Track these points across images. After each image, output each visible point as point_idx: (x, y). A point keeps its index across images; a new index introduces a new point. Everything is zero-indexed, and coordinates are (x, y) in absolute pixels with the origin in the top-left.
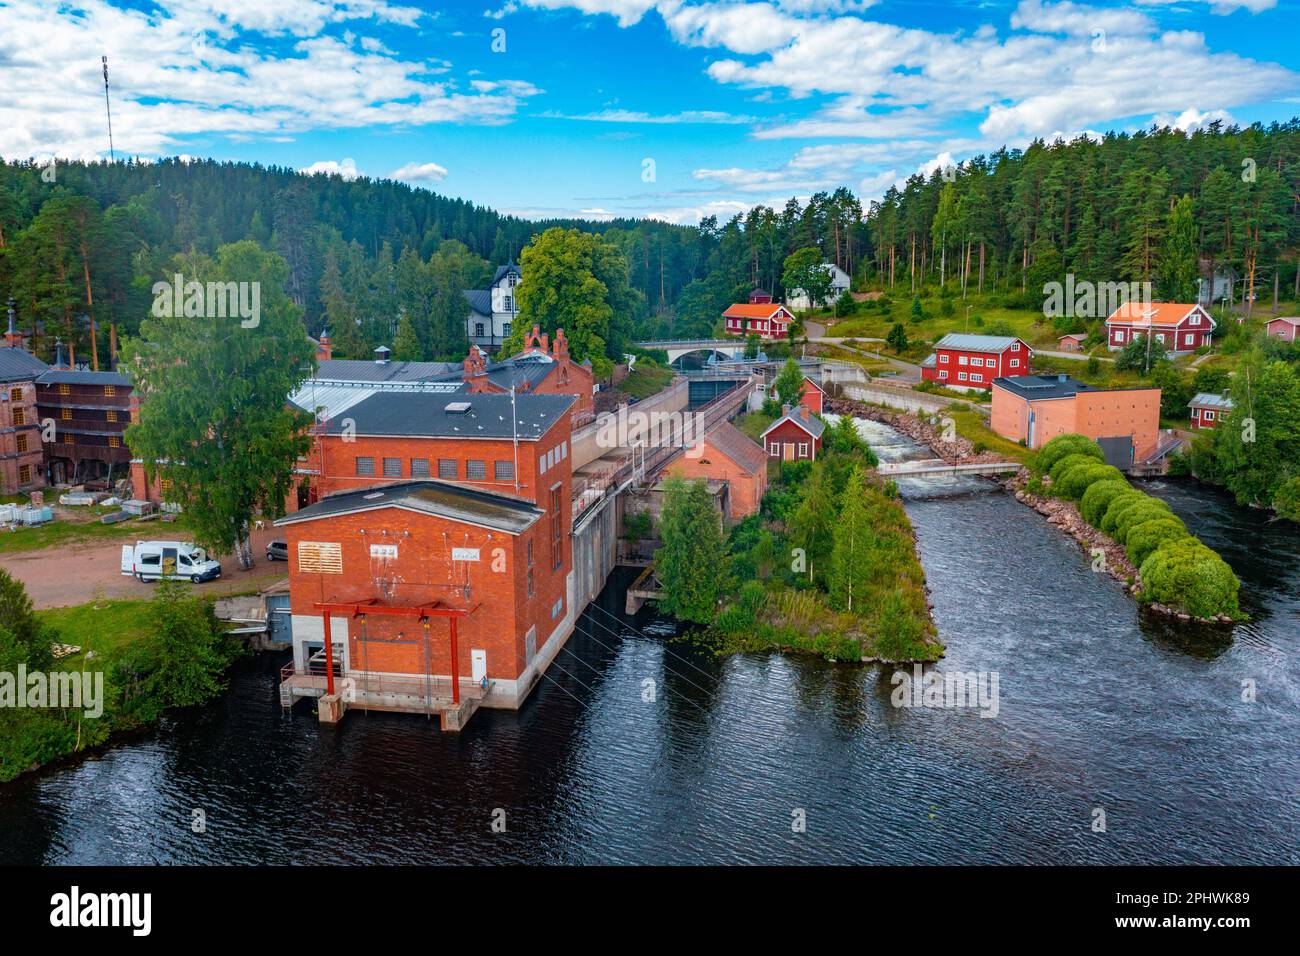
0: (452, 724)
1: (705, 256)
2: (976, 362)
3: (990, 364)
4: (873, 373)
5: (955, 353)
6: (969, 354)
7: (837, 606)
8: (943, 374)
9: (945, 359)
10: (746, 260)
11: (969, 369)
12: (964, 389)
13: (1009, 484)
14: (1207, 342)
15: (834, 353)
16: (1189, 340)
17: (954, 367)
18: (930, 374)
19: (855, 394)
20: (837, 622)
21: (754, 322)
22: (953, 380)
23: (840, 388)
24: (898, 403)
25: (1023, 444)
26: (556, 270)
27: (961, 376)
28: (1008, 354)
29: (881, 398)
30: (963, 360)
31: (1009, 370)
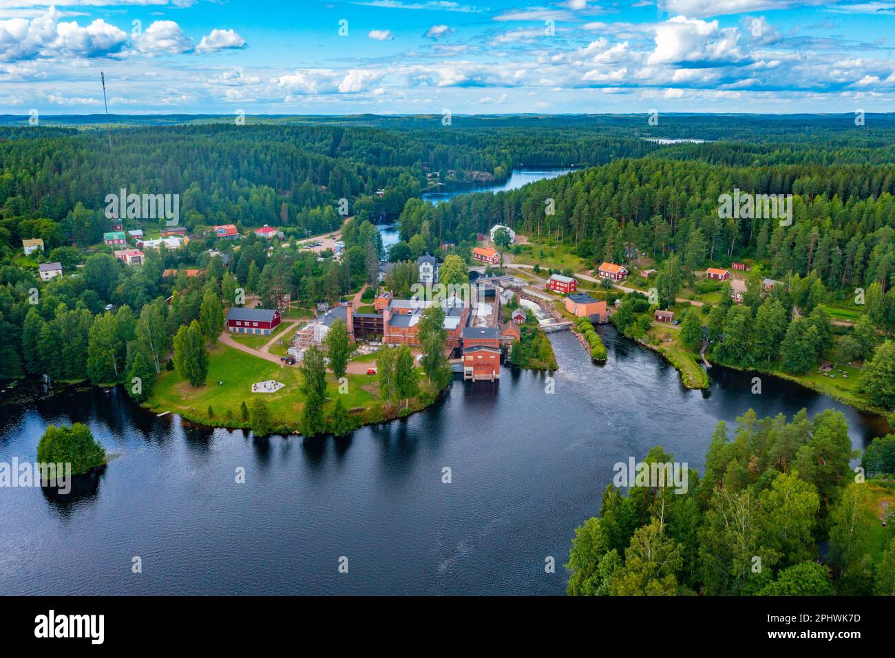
1: (456, 216)
2: (562, 285)
3: (566, 286)
4: (531, 283)
5: (556, 281)
6: (560, 282)
7: (541, 361)
8: (552, 287)
9: (553, 282)
10: (472, 220)
11: (560, 286)
12: (558, 292)
13: (571, 327)
14: (625, 277)
15: (515, 273)
16: (620, 277)
17: (555, 285)
18: (548, 286)
19: (526, 291)
20: (541, 363)
21: (486, 257)
22: (555, 289)
23: (521, 289)
24: (540, 296)
25: (574, 314)
26: (456, 273)
27: (558, 288)
28: (571, 283)
29: (535, 294)
30: (558, 284)
31: (570, 288)
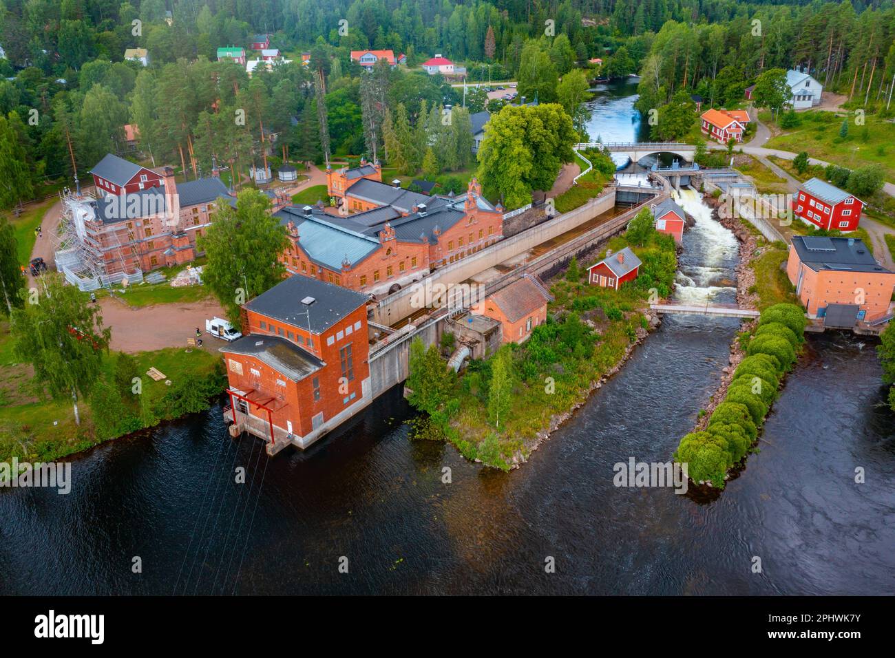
0: (271, 450)
2: (820, 207)
3: (827, 211)
4: (764, 192)
5: (809, 196)
6: (817, 200)
8: (800, 209)
9: (803, 198)
11: (815, 210)
12: (808, 223)
17: (806, 206)
22: (804, 213)
28: (841, 206)
30: (812, 203)
31: (838, 218)
